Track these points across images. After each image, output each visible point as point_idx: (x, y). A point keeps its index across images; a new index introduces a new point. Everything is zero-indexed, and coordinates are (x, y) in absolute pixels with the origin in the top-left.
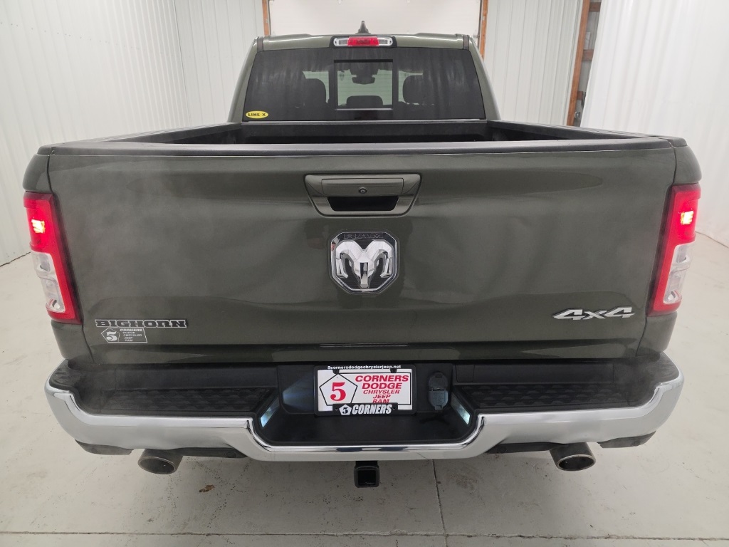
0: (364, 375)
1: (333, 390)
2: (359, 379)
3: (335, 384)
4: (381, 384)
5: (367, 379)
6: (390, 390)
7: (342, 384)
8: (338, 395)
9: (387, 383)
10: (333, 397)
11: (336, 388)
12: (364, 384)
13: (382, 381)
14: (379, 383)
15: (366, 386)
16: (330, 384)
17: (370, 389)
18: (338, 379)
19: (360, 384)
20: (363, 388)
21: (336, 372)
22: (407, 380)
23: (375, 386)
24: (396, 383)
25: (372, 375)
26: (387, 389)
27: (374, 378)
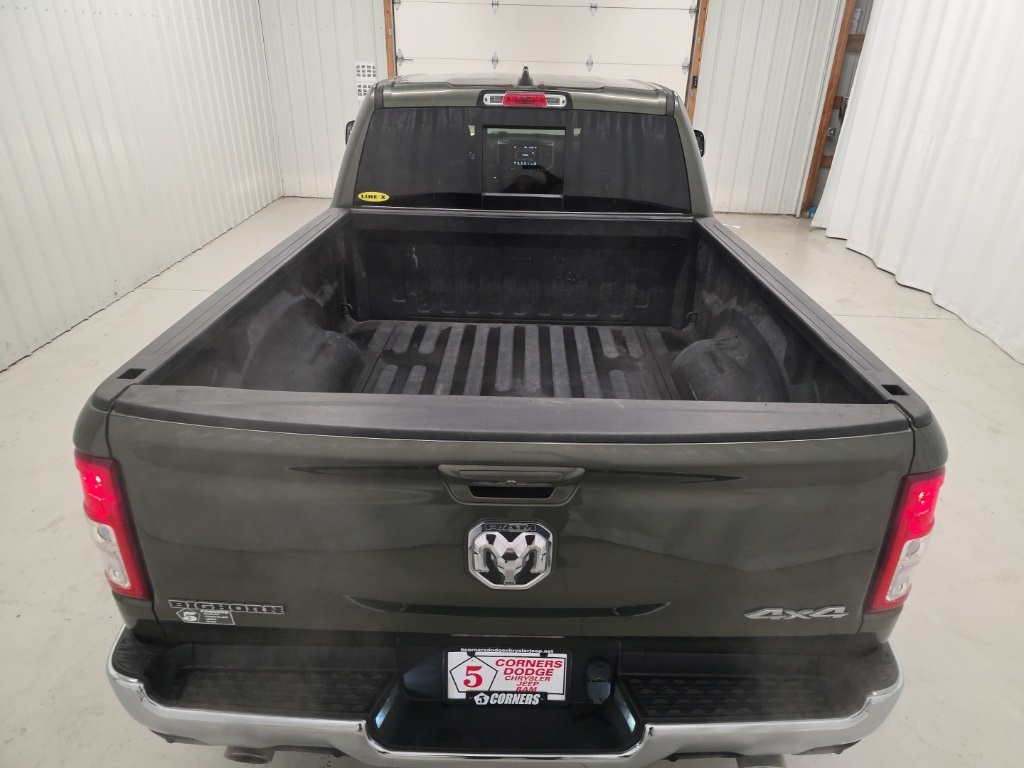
0: (506, 659)
1: (467, 675)
2: (501, 662)
3: (469, 668)
4: (527, 670)
5: (511, 663)
6: (539, 677)
7: (478, 668)
8: (473, 680)
9: (536, 668)
10: (467, 682)
11: (470, 672)
12: (506, 669)
13: (529, 666)
14: (525, 668)
15: (509, 671)
16: (464, 667)
17: (514, 675)
18: (474, 662)
19: (501, 670)
20: (505, 673)
21: (472, 655)
22: (560, 666)
23: (519, 672)
24: (546, 669)
25: (516, 659)
26: (534, 675)
27: (518, 663)
